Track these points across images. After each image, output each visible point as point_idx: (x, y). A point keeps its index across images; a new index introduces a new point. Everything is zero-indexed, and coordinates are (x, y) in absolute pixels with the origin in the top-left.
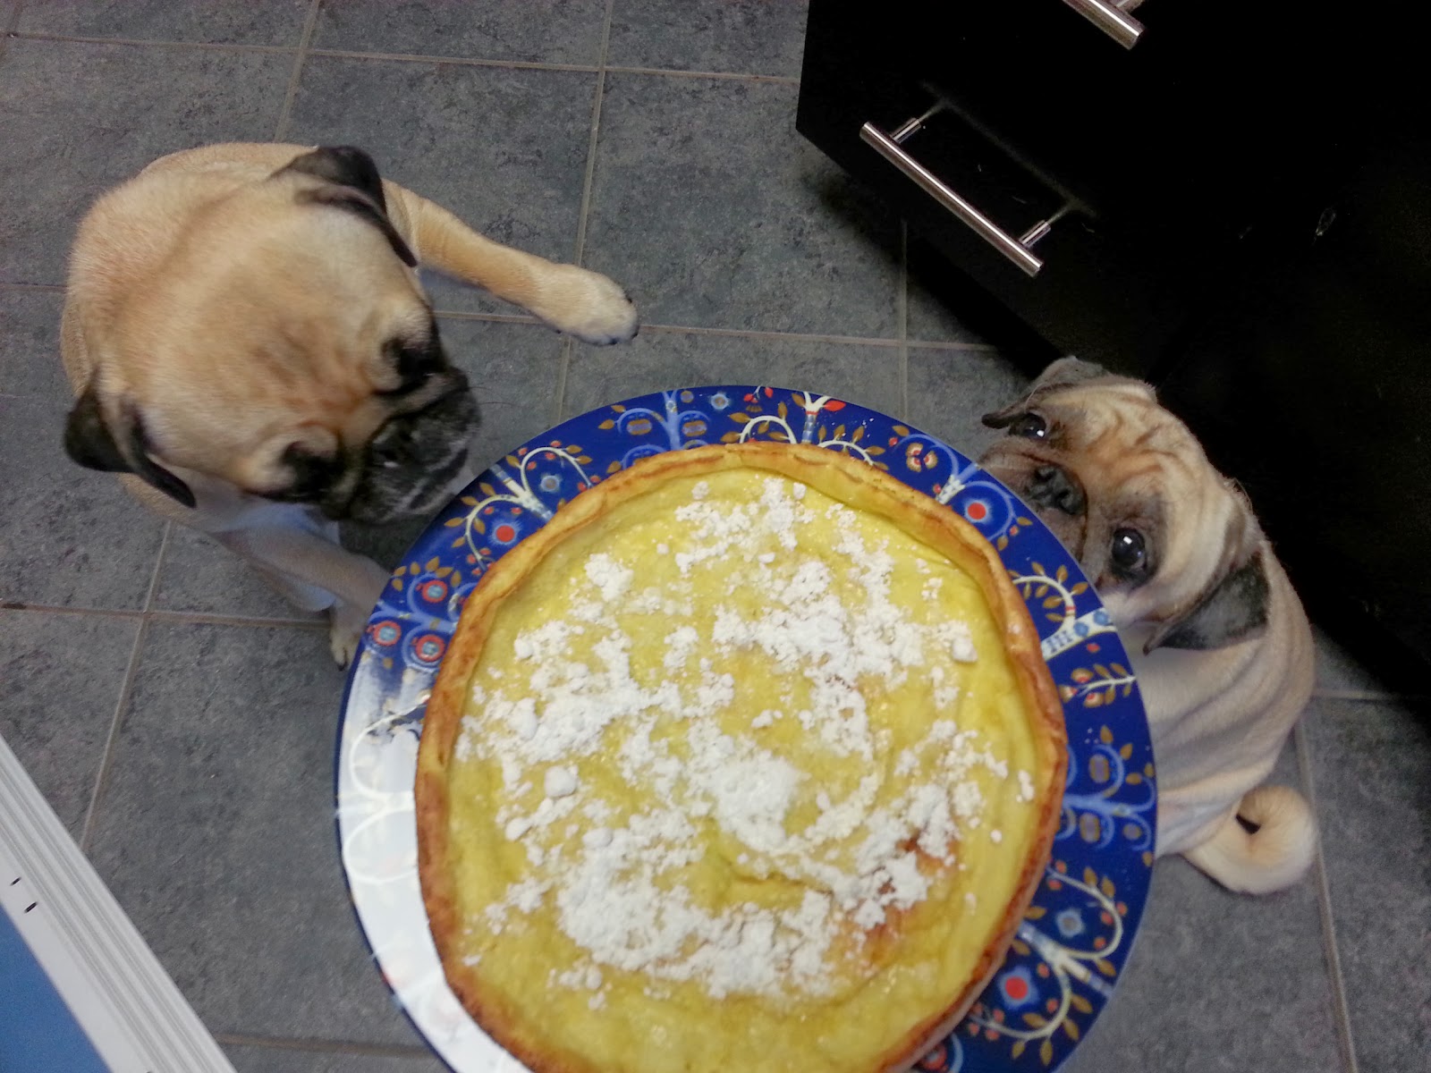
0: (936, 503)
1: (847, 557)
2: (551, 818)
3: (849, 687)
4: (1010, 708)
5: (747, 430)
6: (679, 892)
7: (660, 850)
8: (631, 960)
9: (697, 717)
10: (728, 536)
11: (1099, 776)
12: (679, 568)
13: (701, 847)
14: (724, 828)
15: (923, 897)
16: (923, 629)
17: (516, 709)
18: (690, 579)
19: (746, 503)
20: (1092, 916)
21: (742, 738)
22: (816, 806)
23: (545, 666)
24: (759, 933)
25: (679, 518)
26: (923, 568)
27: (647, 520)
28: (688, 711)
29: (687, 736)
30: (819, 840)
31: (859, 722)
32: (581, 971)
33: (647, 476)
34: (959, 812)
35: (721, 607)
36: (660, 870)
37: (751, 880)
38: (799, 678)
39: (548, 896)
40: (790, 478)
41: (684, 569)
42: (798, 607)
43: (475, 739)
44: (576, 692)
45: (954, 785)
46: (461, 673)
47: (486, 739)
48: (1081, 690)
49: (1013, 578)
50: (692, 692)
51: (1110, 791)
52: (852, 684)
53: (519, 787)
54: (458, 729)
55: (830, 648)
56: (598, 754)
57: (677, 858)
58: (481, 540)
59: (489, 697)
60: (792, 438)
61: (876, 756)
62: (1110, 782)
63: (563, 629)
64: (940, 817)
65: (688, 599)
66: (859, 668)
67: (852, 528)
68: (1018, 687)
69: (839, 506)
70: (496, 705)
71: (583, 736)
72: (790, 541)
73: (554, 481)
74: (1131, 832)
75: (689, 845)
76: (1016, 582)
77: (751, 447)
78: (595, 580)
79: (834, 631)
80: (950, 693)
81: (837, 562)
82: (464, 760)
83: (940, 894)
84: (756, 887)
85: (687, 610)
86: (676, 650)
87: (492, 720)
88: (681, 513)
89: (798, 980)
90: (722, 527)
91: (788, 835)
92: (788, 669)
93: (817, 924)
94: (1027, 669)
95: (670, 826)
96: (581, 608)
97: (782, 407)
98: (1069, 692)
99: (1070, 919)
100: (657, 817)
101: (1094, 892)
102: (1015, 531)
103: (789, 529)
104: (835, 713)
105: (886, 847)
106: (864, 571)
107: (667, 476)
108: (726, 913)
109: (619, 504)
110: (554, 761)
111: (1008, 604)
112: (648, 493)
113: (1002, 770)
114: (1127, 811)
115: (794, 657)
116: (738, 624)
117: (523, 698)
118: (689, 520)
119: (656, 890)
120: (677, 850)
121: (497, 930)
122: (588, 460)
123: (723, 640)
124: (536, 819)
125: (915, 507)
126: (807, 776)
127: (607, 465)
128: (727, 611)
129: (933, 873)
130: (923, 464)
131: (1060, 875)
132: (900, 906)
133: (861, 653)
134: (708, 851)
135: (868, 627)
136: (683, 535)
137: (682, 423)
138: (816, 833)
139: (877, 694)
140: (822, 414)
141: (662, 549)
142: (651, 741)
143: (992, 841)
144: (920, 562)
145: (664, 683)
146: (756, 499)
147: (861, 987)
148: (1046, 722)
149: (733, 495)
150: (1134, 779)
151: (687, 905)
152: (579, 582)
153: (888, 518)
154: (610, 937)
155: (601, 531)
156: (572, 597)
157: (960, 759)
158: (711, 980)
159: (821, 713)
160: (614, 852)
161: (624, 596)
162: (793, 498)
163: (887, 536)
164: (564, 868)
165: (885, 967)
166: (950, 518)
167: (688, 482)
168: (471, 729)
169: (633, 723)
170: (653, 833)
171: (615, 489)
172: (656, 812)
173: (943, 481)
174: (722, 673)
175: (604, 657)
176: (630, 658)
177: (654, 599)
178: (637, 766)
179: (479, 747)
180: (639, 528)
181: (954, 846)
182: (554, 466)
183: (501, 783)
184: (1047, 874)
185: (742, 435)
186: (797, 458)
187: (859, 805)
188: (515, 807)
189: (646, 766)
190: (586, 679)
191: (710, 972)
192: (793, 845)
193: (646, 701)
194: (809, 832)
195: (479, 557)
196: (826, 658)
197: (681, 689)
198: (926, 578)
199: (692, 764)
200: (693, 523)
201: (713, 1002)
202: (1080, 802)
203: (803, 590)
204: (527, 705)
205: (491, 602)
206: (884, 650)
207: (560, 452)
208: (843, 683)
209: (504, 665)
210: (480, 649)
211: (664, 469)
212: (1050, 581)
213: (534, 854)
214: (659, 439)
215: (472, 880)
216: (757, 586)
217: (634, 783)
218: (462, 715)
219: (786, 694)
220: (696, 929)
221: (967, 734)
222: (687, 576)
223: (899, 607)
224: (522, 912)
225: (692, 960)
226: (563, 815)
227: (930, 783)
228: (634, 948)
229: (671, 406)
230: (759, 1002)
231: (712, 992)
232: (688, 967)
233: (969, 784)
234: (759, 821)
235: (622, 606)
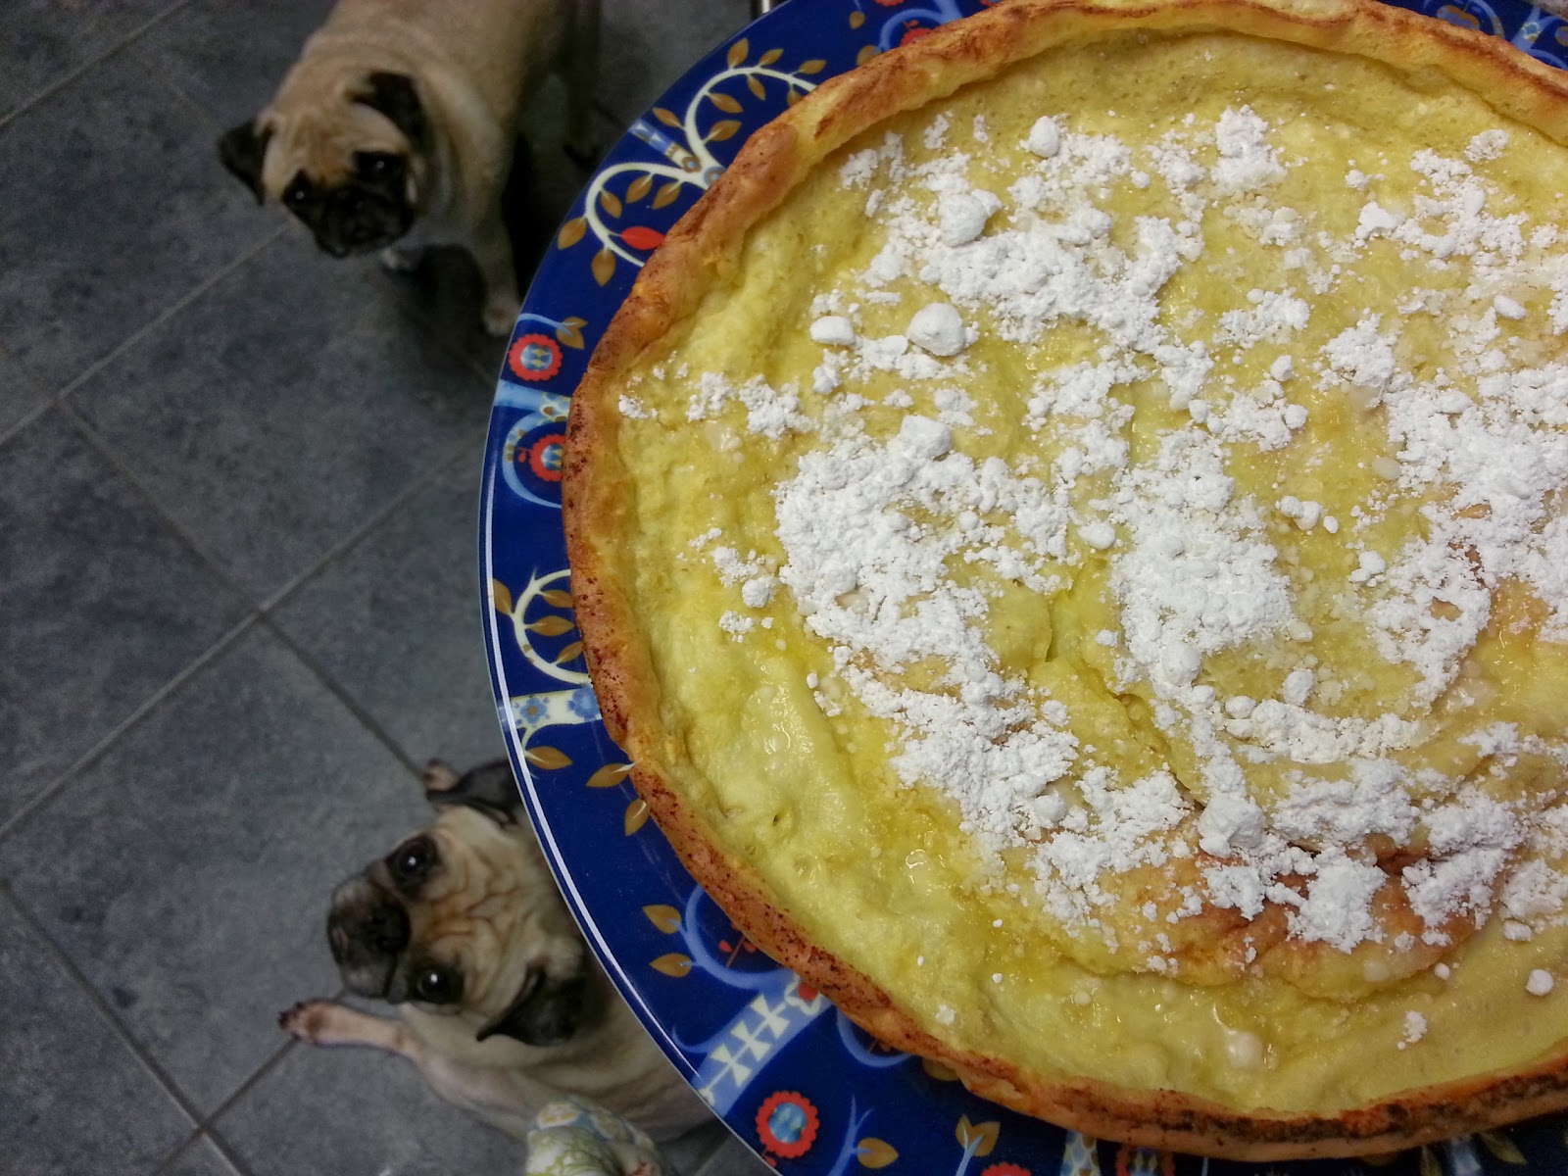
2: (884, 364)
3: (1480, 580)
6: (973, 600)
7: (994, 532)
8: (827, 620)
9: (1202, 425)
10: (1467, 240)
13: (1053, 583)
14: (1113, 586)
15: (1345, 946)
17: (964, 195)
18: (1359, 249)
19: (1540, 220)
21: (1246, 505)
22: (1279, 683)
23: (1052, 184)
25: (1415, 165)
27: (1365, 129)
28: (1196, 409)
29: (1165, 436)
30: (1243, 725)
31: (1454, 635)
32: (753, 569)
34: (1509, 891)
35: (1375, 319)
36: (969, 556)
37: (1093, 677)
38: (1409, 507)
39: (795, 439)
42: (1500, 413)
43: (879, 179)
44: (1065, 245)
45: (1534, 851)
50: (1226, 389)
52: (1490, 579)
53: (881, 289)
54: (875, 137)
55: (1498, 503)
56: (1021, 350)
57: (1008, 562)
59: (945, 153)
61: (1441, 701)
63: (1119, 161)
64: (1479, 865)
65: (1335, 270)
66: (1521, 569)
70: (944, 169)
71: (1025, 305)
78: (1222, 141)
79: (1529, 486)
82: (847, 184)
83: (1371, 972)
84: (1090, 692)
85: (1319, 282)
87: (920, 185)
89: (1040, 868)
90: (1470, 223)
91: (1196, 680)
92: (1403, 481)
93: (1135, 829)
95: (1034, 517)
96: (1169, 156)
100: (1028, 490)
104: (1423, 596)
105: (1352, 820)
108: (1016, 684)
110: (955, 300)
115: (1427, 472)
117: (989, 190)
118: (1426, 179)
119: (944, 570)
120: (1017, 554)
121: (694, 413)
123: (1341, 360)
124: (868, 344)
128: (1380, 330)
129: (1390, 930)
133: (1543, 552)
134: (1060, 594)
136: (1400, 189)
138: (1247, 717)
139: (1515, 627)
141: (1355, 180)
142: (1110, 393)
149: (1528, 190)
151: (969, 622)
152: (1194, 126)
158: (913, 745)
159: (1401, 577)
160: (930, 475)
164: (848, 430)
169: (1106, 350)
170: (1005, 503)
174: (1294, 398)
175: (1143, 240)
176: (1179, 271)
177: (1284, 229)
178: (1058, 407)
180: (1344, 133)
183: (863, 265)
188: (853, 308)
189: (1072, 418)
191: (919, 735)
192: (1196, 697)
193: (1149, 343)
196: (1480, 509)
197: (1213, 373)
199: (1138, 475)
201: (889, 778)
204: (987, 202)
208: (1476, 569)
209: (1001, 135)
213: (824, 376)
216: (1456, 336)
217: (1035, 426)
218: (895, 128)
219: (1367, 510)
220: (952, 661)
222: (1359, 241)
224: (746, 423)
225: (909, 699)
226: (905, 374)
227: (1507, 804)
228: (845, 608)
229: (1532, 30)
230: (952, 842)
231: (899, 762)
232: (895, 702)
233: (1556, 875)
234: (1175, 623)
235: (1226, 200)
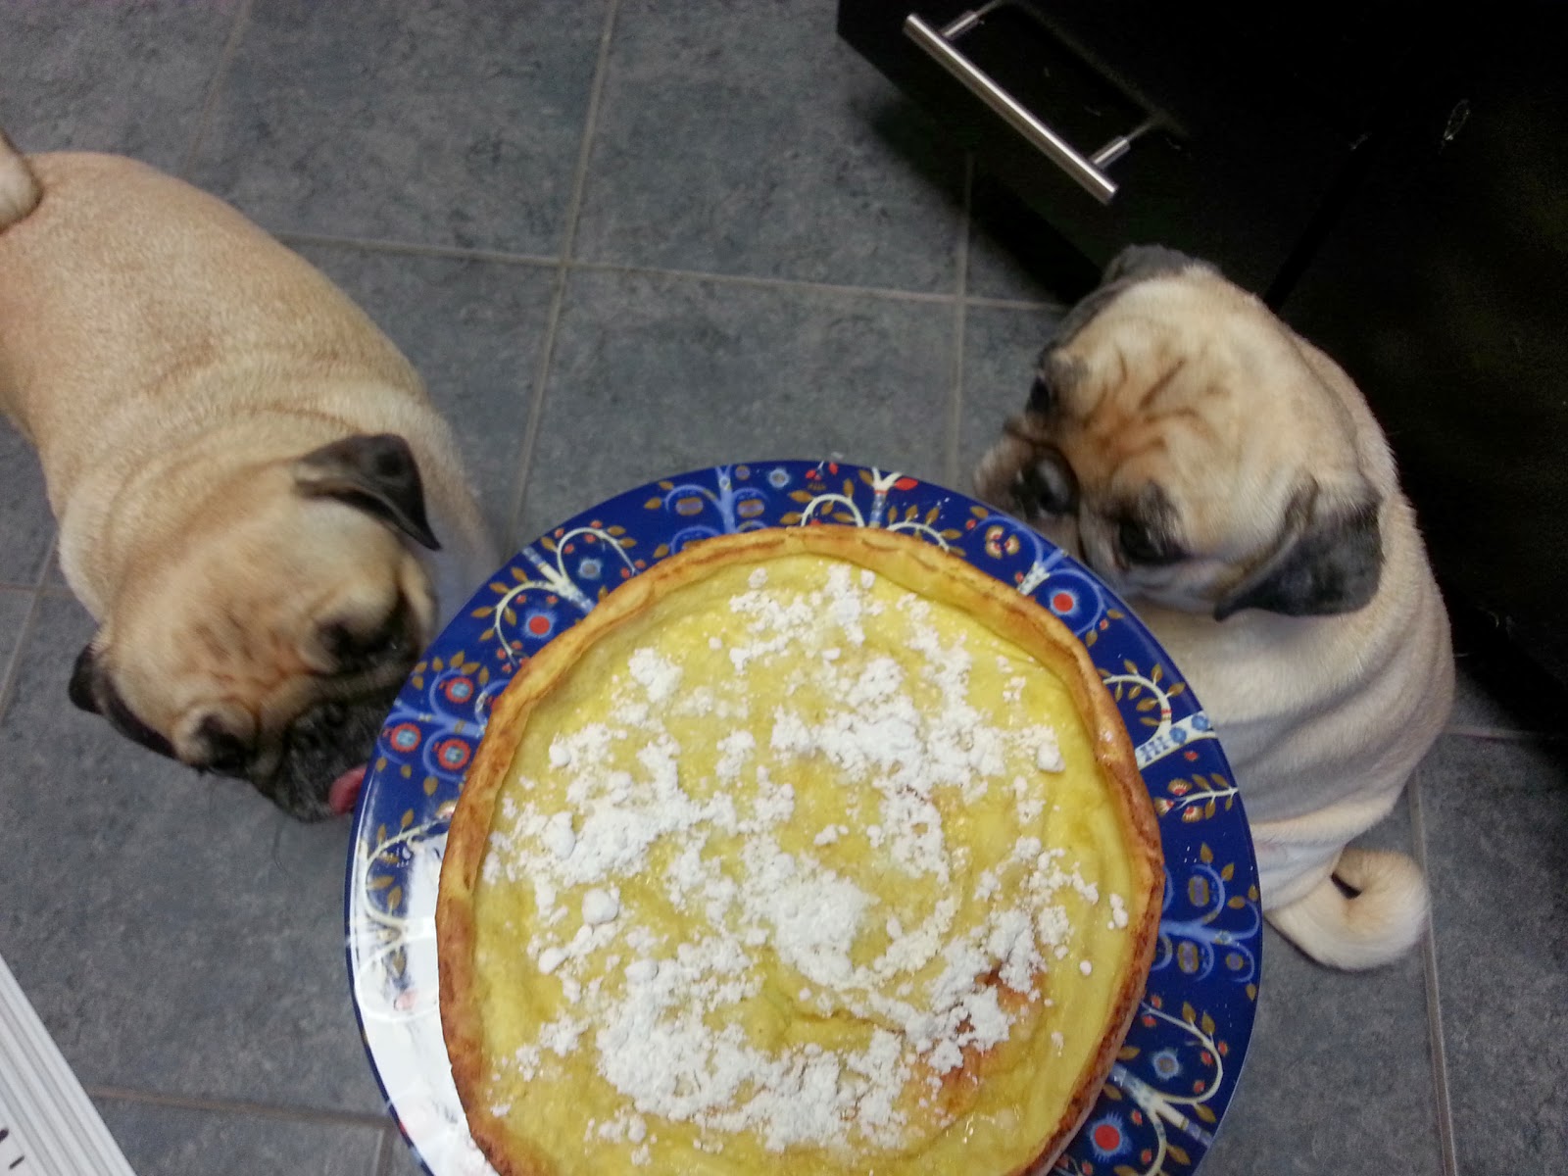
0: (1019, 594)
1: (920, 653)
2: (589, 948)
3: (922, 799)
4: (1102, 824)
5: (809, 510)
6: (734, 1032)
7: (712, 983)
8: (679, 1109)
9: (753, 832)
10: (788, 629)
11: (1199, 900)
12: (734, 665)
13: (758, 980)
14: (784, 958)
15: (1005, 1036)
16: (1004, 734)
17: (551, 823)
18: (745, 678)
19: (808, 592)
20: (1190, 1055)
21: (803, 856)
22: (886, 933)
23: (584, 775)
24: (822, 1077)
25: (734, 609)
26: (1005, 666)
27: (697, 611)
28: (743, 826)
29: (742, 854)
30: (889, 972)
31: (933, 839)
32: (623, 1121)
33: (699, 562)
34: (1044, 940)
35: (780, 708)
36: (712, 1007)
37: (814, 1018)
38: (867, 788)
39: (586, 1037)
40: (858, 565)
41: (739, 666)
42: (866, 709)
43: (505, 859)
44: (618, 805)
45: (1039, 909)
46: (490, 784)
47: (517, 858)
48: (1178, 804)
49: (1103, 678)
50: (747, 804)
51: (1210, 917)
52: (926, 796)
53: (553, 912)
54: (486, 847)
55: (901, 756)
56: (644, 876)
57: (730, 992)
58: (512, 632)
59: (520, 810)
60: (859, 519)
61: (952, 877)
62: (1211, 906)
63: (604, 733)
64: (1024, 945)
65: (744, 699)
66: (934, 778)
67: (926, 621)
68: (1111, 799)
69: (912, 596)
70: (527, 819)
71: (627, 854)
72: (857, 636)
73: (594, 568)
74: (1234, 963)
75: (743, 978)
76: (1106, 681)
77: (814, 530)
78: (641, 678)
79: (906, 737)
80: (1034, 807)
81: (908, 659)
82: (493, 882)
83: (1024, 1034)
84: (818, 1026)
85: (742, 712)
86: (730, 756)
87: (523, 837)
88: (736, 603)
89: (866, 1130)
90: (781, 620)
91: (854, 968)
92: (855, 778)
93: (886, 1068)
94: (1121, 781)
95: (722, 957)
96: (623, 709)
97: (848, 485)
98: (1165, 806)
99: (1167, 1059)
100: (708, 946)
101: (1193, 1029)
102: (1105, 625)
103: (856, 622)
104: (907, 828)
105: (965, 981)
106: (940, 669)
107: (721, 562)
108: (786, 1055)
109: (668, 594)
110: (592, 882)
111: (1099, 708)
112: (699, 582)
113: (1091, 893)
114: (1230, 939)
115: (861, 765)
116: (799, 728)
117: (559, 810)
118: (744, 612)
119: (708, 1028)
120: (730, 984)
121: (528, 1075)
122: (632, 542)
123: (783, 746)
124: (573, 948)
125: (996, 599)
126: (877, 900)
127: (653, 549)
128: (787, 713)
129: (1015, 1011)
130: (1003, 549)
131: (1155, 1011)
132: (979, 1047)
133: (936, 761)
134: (765, 985)
135: (944, 732)
136: (738, 628)
137: (737, 503)
138: (887, 965)
139: (953, 808)
140: (892, 493)
141: (715, 643)
142: (702, 860)
143: (1081, 973)
144: (1001, 660)
145: (717, 794)
146: (820, 588)
147: (935, 1139)
148: (1141, 840)
149: (792, 583)
150: (1236, 902)
151: (742, 1047)
152: (622, 681)
153: (966, 611)
154: (656, 1083)
155: (647, 623)
156: (613, 697)
157: (1045, 881)
158: (768, 1130)
159: (891, 827)
160: (660, 987)
161: (673, 695)
162: (860, 587)
163: (964, 630)
164: (604, 1004)
165: (962, 1116)
166: (1034, 610)
167: (744, 569)
168: (500, 847)
169: (682, 840)
170: (704, 964)
171: (664, 577)
172: (705, 941)
173: (1026, 569)
174: (780, 783)
175: (649, 766)
176: (678, 766)
177: (705, 699)
178: (685, 888)
179: (509, 867)
180: (689, 620)
181: (1039, 979)
182: (594, 549)
183: (534, 908)
184: (1141, 1009)
185: (804, 516)
186: (866, 543)
187: (933, 932)
188: (549, 936)
189: (696, 888)
190: (630, 790)
191: (767, 1122)
192: (860, 977)
193: (696, 815)
194: (878, 963)
195: (510, 652)
196: (896, 766)
197: (735, 801)
198: (1008, 677)
199: (747, 886)
200: (749, 614)
201: (771, 1155)
202: (1178, 929)
203: (873, 691)
204: (563, 819)
205: (526, 702)
206: (962, 758)
207: (601, 534)
208: (916, 794)
209: (538, 774)
210: (511, 757)
211: (718, 555)
212: (1144, 681)
213: (571, 989)
214: (711, 521)
215: (501, 1019)
216: (820, 685)
217: (683, 908)
218: (491, 831)
219: (852, 806)
220: (752, 1074)
221: (1053, 852)
222: (742, 674)
223: (978, 709)
224: (557, 1055)
225: (748, 1109)
226: (603, 944)
227: (1013, 909)
228: (682, 1095)
229: (725, 483)
230: (822, 1156)
231: (770, 1145)
232: (742, 1117)
233: (1056, 909)
234: (822, 950)
235: (669, 708)
